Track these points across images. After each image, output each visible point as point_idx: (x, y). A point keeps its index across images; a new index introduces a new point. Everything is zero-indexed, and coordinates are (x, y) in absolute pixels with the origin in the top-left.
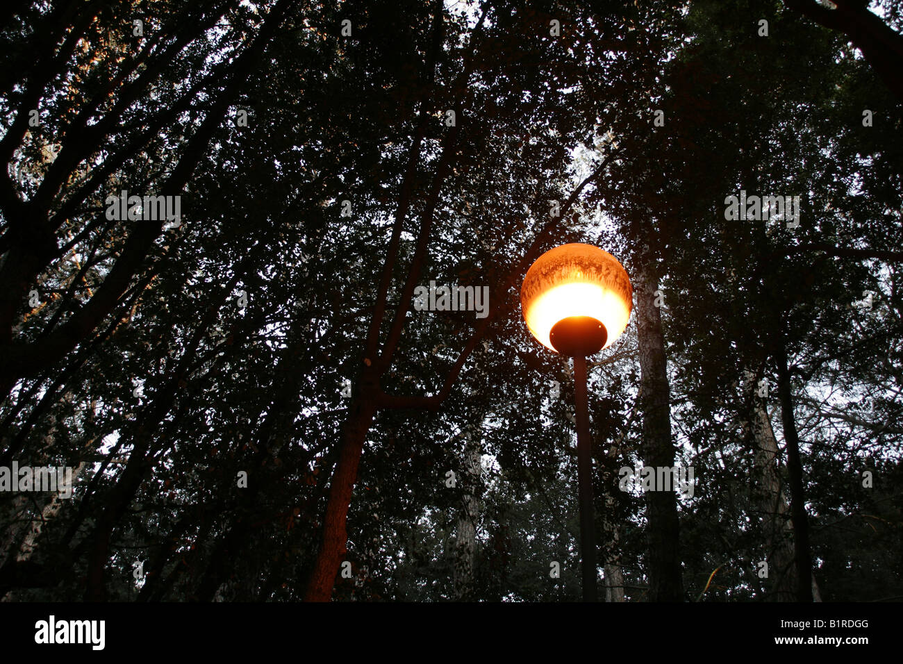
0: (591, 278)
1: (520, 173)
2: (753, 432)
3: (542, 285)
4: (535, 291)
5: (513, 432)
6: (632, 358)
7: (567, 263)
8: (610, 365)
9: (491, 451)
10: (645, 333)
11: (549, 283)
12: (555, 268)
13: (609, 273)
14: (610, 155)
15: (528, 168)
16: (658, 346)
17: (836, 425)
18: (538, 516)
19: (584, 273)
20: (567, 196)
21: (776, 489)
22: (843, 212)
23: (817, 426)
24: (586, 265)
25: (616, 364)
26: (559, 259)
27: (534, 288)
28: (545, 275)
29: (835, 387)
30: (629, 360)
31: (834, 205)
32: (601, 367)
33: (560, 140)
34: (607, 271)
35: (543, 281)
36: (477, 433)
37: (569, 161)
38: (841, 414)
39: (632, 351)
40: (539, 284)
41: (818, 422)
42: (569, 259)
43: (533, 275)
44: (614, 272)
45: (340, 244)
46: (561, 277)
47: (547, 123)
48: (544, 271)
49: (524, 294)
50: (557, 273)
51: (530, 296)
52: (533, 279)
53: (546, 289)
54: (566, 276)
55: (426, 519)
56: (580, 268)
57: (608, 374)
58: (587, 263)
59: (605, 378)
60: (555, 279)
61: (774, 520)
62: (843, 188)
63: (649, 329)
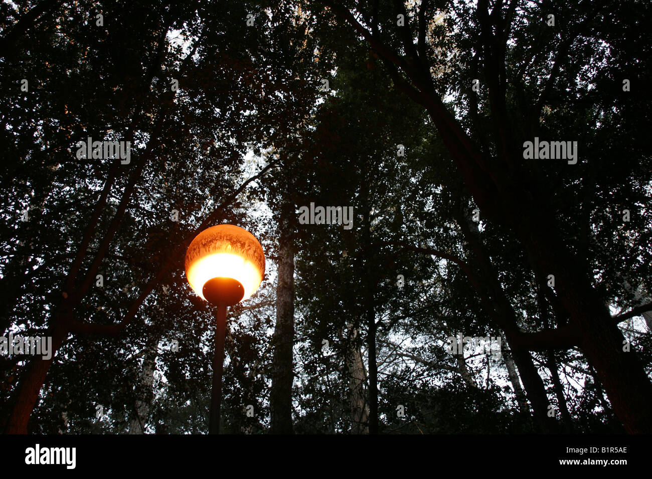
0: (236, 251)
1: (207, 166)
2: (348, 365)
3: (201, 252)
4: (196, 256)
5: (178, 355)
6: (273, 306)
7: (221, 238)
8: (257, 310)
9: (161, 368)
10: (281, 290)
11: (206, 251)
12: (211, 241)
13: (250, 249)
14: (271, 162)
15: (212, 163)
16: (289, 300)
17: (406, 362)
18: (194, 418)
19: (232, 247)
20: (237, 187)
21: (361, 405)
22: (421, 221)
23: (394, 361)
24: (234, 241)
25: (261, 309)
26: (215, 234)
27: (195, 254)
28: (204, 245)
29: (408, 336)
30: (271, 307)
31: (415, 216)
32: (250, 311)
33: (237, 147)
34: (249, 247)
35: (202, 249)
36: (151, 353)
37: (241, 162)
38: (410, 354)
39: (273, 301)
40: (199, 251)
41: (395, 359)
42: (222, 236)
43: (196, 244)
44: (253, 248)
45: (62, 200)
46: (215, 248)
47: (230, 134)
48: (204, 242)
49: (188, 257)
50: (213, 245)
51: (191, 259)
52: (195, 247)
53: (205, 255)
54: (219, 248)
55: (107, 417)
56: (230, 243)
57: (255, 316)
58: (235, 240)
59: (252, 318)
60: (211, 249)
61: (359, 425)
62: (423, 205)
63: (284, 287)
